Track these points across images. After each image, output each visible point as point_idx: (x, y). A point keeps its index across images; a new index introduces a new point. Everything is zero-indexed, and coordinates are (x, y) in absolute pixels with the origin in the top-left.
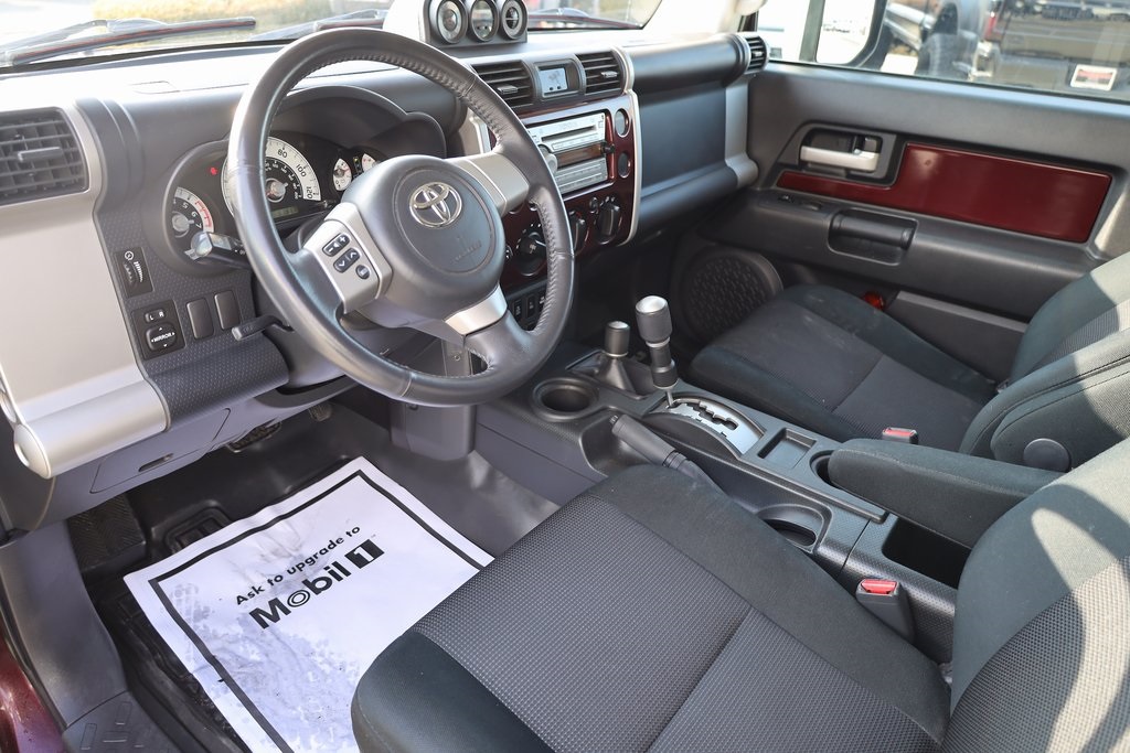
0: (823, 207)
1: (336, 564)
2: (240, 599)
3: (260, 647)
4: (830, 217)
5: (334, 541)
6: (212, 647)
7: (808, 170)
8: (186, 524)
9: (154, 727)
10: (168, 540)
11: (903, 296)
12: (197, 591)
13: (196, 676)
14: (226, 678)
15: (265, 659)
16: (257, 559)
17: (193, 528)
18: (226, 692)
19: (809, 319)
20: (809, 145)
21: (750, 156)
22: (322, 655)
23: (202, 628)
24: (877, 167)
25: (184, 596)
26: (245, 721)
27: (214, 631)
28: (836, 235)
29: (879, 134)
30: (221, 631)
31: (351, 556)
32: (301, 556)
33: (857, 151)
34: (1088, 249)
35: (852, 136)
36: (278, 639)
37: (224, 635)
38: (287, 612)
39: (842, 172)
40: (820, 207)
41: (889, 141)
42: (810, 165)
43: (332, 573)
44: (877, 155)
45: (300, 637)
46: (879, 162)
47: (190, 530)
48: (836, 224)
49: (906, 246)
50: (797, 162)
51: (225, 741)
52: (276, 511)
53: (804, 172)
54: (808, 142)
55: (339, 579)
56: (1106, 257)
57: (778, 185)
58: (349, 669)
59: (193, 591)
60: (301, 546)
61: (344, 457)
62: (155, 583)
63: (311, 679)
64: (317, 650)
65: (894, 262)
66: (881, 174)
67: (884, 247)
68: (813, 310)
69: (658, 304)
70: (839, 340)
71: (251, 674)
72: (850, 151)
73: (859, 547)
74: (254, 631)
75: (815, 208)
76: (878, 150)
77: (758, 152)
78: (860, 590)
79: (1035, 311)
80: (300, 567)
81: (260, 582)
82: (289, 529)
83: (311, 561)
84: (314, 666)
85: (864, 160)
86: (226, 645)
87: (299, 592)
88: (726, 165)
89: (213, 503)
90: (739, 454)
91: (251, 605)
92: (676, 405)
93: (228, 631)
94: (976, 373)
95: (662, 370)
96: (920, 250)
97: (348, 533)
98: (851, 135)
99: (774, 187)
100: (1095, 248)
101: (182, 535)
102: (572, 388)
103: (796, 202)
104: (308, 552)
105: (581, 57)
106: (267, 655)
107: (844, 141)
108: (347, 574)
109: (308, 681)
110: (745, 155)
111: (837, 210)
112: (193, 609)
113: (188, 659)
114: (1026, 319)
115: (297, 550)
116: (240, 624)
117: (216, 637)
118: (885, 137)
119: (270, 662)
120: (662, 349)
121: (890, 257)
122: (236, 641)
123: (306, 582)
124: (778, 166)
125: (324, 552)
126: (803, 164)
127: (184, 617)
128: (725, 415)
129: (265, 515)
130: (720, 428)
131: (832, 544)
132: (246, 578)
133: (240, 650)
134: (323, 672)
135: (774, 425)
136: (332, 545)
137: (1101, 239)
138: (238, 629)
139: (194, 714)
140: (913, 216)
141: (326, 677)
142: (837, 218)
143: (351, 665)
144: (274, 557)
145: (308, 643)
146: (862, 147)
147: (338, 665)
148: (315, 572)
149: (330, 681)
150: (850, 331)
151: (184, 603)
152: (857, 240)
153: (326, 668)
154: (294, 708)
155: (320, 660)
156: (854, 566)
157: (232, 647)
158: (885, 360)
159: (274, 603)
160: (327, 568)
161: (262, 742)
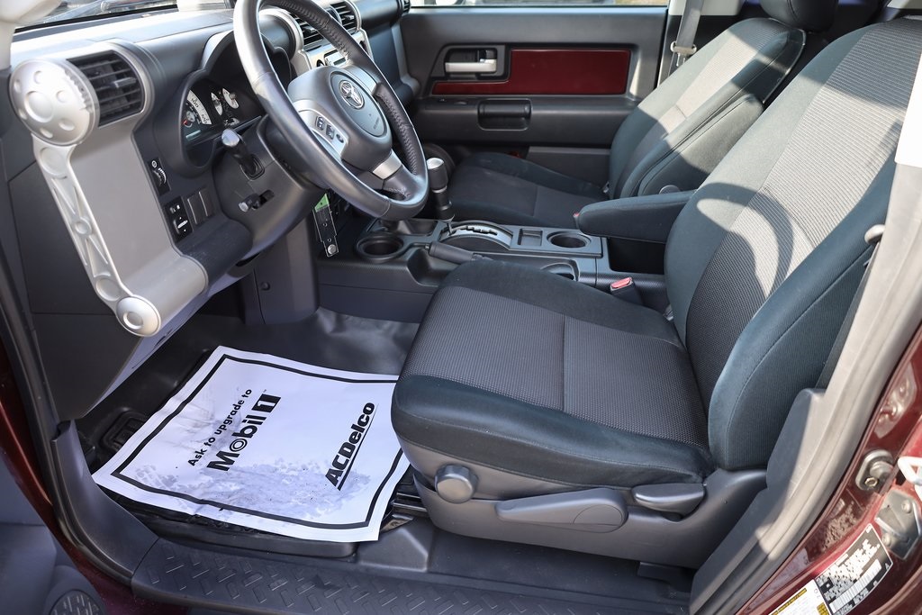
0: (470, 103)
1: (248, 417)
2: (192, 462)
3: (234, 481)
4: (476, 107)
5: (237, 404)
6: (196, 495)
7: (451, 79)
8: (114, 428)
9: (196, 551)
10: (106, 443)
11: (532, 150)
12: (154, 469)
13: (200, 514)
14: (223, 507)
15: (243, 486)
16: (185, 434)
17: (122, 430)
18: (231, 514)
19: (489, 173)
20: (448, 62)
21: (412, 76)
22: (284, 467)
23: (178, 488)
24: (497, 68)
25: (146, 475)
26: (260, 521)
27: (190, 486)
28: (483, 118)
29: (494, 46)
30: (196, 484)
31: (256, 408)
32: (218, 421)
33: (481, 60)
34: (627, 97)
35: (476, 51)
36: (243, 472)
37: (200, 485)
38: (237, 456)
39: (474, 76)
40: (467, 102)
41: (501, 49)
43: (250, 422)
44: (495, 60)
45: (259, 464)
46: (497, 65)
47: (119, 432)
48: (481, 111)
49: (528, 116)
50: (443, 75)
51: (257, 536)
52: (178, 399)
53: (449, 81)
54: (448, 59)
55: (260, 423)
56: (639, 99)
57: (433, 93)
58: (310, 467)
59: (151, 470)
60: (212, 415)
61: (205, 350)
62: (117, 473)
63: (288, 483)
64: (277, 466)
65: (523, 128)
66: (500, 73)
67: (513, 119)
68: (488, 168)
69: (438, 162)
70: (513, 182)
71: (240, 498)
72: (476, 61)
73: (599, 271)
74: (220, 475)
75: (464, 104)
76: (495, 57)
78: (612, 289)
79: (612, 140)
80: (223, 428)
81: (199, 447)
82: (196, 408)
83: (229, 421)
84: (284, 476)
85: (487, 65)
86: (206, 490)
87: (236, 441)
88: (402, 83)
89: (125, 409)
90: (508, 246)
91: (204, 461)
92: (454, 232)
93: (201, 482)
94: (590, 184)
95: (445, 208)
96: (537, 116)
97: (244, 396)
98: (474, 51)
99: (431, 95)
100: (631, 95)
101: (115, 437)
102: (379, 242)
103: (451, 103)
104: (223, 417)
105: (334, 5)
106: (243, 484)
107: (471, 55)
108: (264, 418)
109: (286, 485)
110: (408, 75)
111: (479, 101)
112: (160, 481)
113: (183, 507)
114: (608, 146)
115: (211, 419)
116: (205, 474)
117: (194, 488)
118: (498, 47)
119: (249, 486)
120: (443, 193)
121: (520, 126)
122: (212, 485)
123: (235, 434)
124: (431, 79)
125: (233, 413)
126: (448, 74)
127: (158, 488)
128: (487, 229)
129: (172, 405)
131: (584, 275)
132: (187, 448)
133: (220, 489)
134: (293, 476)
135: (516, 229)
136: (237, 407)
137: (633, 89)
138: (206, 479)
139: (219, 533)
140: (526, 97)
141: (298, 478)
142: (481, 107)
143: (309, 464)
144: (196, 429)
145: (268, 466)
146: (485, 58)
147: (300, 468)
148: (238, 426)
149: (301, 479)
150: (514, 175)
151: (149, 479)
152: (495, 119)
153: (295, 473)
154: (289, 502)
155: (284, 471)
156: (601, 281)
157: (212, 489)
158: (540, 188)
159: (221, 454)
160: (244, 421)
161: (283, 526)
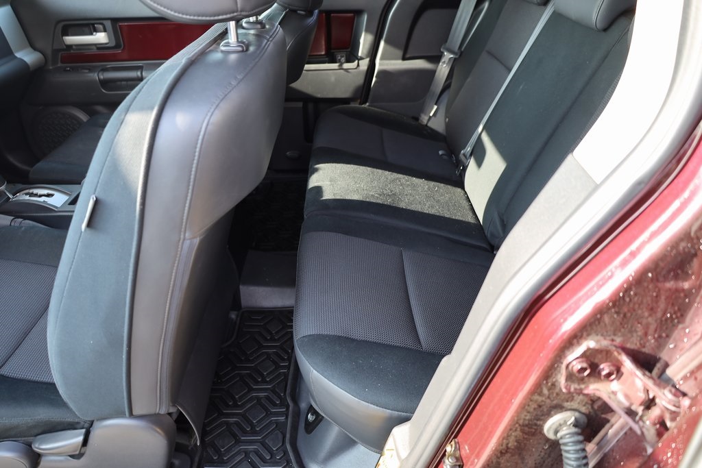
0: (91, 69)
4: (96, 74)
7: (74, 50)
20: (66, 35)
21: (35, 49)
24: (109, 40)
28: (104, 83)
29: (101, 21)
33: (94, 33)
39: (94, 48)
40: (89, 69)
41: (108, 24)
42: (74, 47)
44: (106, 33)
46: (109, 37)
48: (102, 77)
50: (64, 47)
53: (72, 51)
57: (61, 63)
66: (113, 44)
72: (92, 34)
75: (87, 71)
76: (105, 31)
77: (38, 45)
85: (101, 37)
88: (16, 57)
90: (56, 207)
98: (87, 25)
99: (60, 65)
103: (74, 70)
107: (86, 29)
110: (30, 49)
111: (99, 69)
118: (104, 22)
124: (55, 52)
126: (70, 47)
128: (45, 192)
130: (43, 199)
140: (140, 63)
142: (100, 73)
146: (96, 30)
152: (119, 83)
